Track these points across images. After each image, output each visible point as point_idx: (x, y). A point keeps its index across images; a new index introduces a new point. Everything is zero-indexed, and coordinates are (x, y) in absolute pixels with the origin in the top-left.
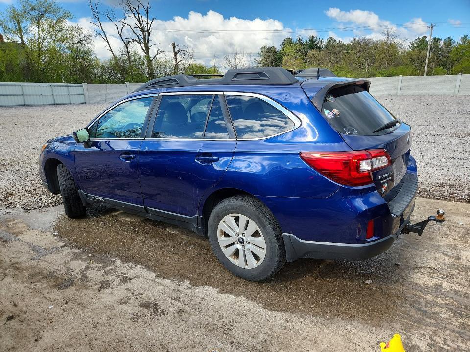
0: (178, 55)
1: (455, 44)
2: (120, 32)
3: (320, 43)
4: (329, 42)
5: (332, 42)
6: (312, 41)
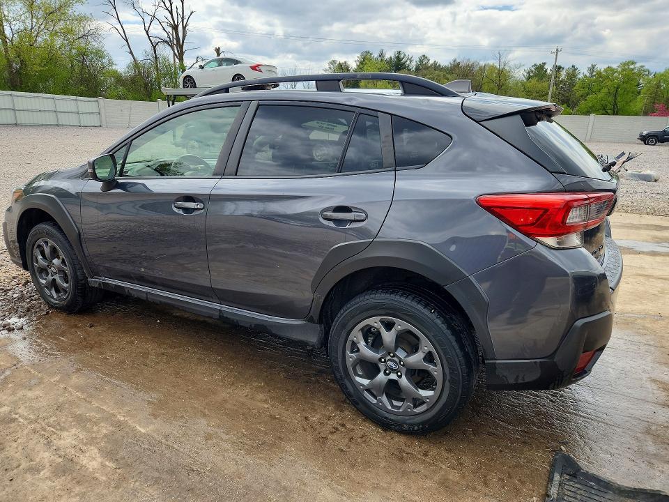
1: (581, 76)
2: (147, 28)
3: (409, 62)
4: (421, 61)
5: (425, 61)
6: (399, 59)
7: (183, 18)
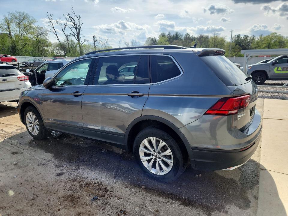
0: (96, 42)
2: (63, 30)
3: (181, 36)
4: (186, 36)
5: (188, 36)
6: (177, 35)
7: (79, 26)
